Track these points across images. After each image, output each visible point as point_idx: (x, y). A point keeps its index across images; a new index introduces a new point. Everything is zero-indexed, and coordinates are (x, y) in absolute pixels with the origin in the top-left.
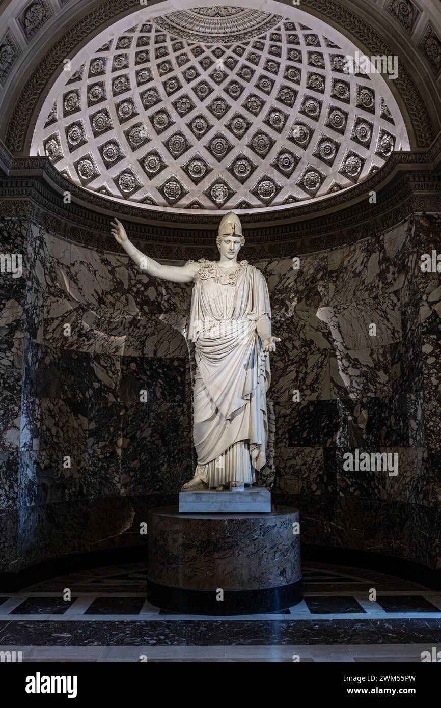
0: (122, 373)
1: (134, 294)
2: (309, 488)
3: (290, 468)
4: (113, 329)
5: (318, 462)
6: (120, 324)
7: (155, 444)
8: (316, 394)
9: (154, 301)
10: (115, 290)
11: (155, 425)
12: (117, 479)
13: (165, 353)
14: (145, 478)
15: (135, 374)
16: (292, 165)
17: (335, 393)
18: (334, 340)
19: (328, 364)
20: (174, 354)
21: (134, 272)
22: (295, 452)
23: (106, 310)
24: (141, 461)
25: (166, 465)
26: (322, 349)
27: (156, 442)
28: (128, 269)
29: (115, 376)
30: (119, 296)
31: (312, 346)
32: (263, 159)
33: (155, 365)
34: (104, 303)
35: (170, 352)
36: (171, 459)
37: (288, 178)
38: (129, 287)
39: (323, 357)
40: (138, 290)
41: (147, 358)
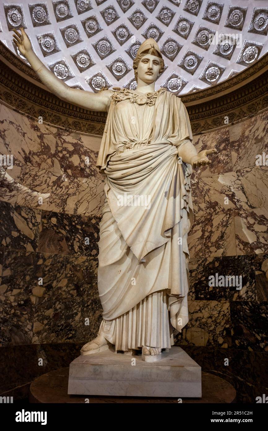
0: (43, 226)
1: (59, 159)
2: (215, 341)
3: (196, 321)
4: (37, 185)
5: (224, 315)
6: (44, 182)
7: (70, 294)
8: (221, 251)
9: (77, 167)
10: (42, 153)
11: (71, 276)
12: (29, 327)
13: (84, 212)
14: (59, 326)
15: (55, 228)
16: (196, 64)
17: (240, 249)
18: (238, 201)
19: (232, 223)
20: (92, 213)
21: (61, 141)
22: (201, 306)
23: (31, 168)
24: (56, 310)
25: (80, 314)
26: (226, 209)
27: (71, 292)
28: (56, 138)
29: (36, 228)
30: (46, 158)
31: (217, 207)
32: (172, 61)
33: (74, 222)
34: (30, 162)
35: (89, 211)
36: (85, 309)
37: (193, 75)
38: (56, 152)
39: (228, 216)
40: (64, 155)
41: (67, 215)
